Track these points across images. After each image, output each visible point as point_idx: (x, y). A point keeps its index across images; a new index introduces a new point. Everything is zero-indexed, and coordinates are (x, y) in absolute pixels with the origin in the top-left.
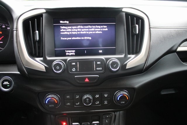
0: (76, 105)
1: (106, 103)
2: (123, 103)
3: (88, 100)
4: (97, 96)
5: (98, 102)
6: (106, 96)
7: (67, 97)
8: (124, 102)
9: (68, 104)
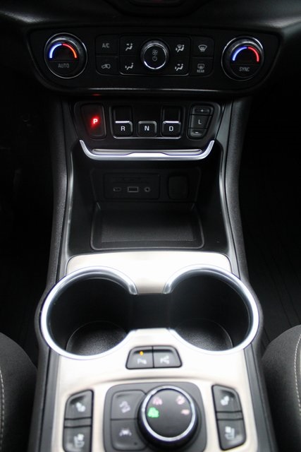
0: (125, 71)
1: (201, 69)
2: (245, 72)
3: (155, 52)
4: (180, 48)
5: (180, 67)
6: (202, 49)
7: (104, 46)
8: (246, 69)
9: (106, 65)
